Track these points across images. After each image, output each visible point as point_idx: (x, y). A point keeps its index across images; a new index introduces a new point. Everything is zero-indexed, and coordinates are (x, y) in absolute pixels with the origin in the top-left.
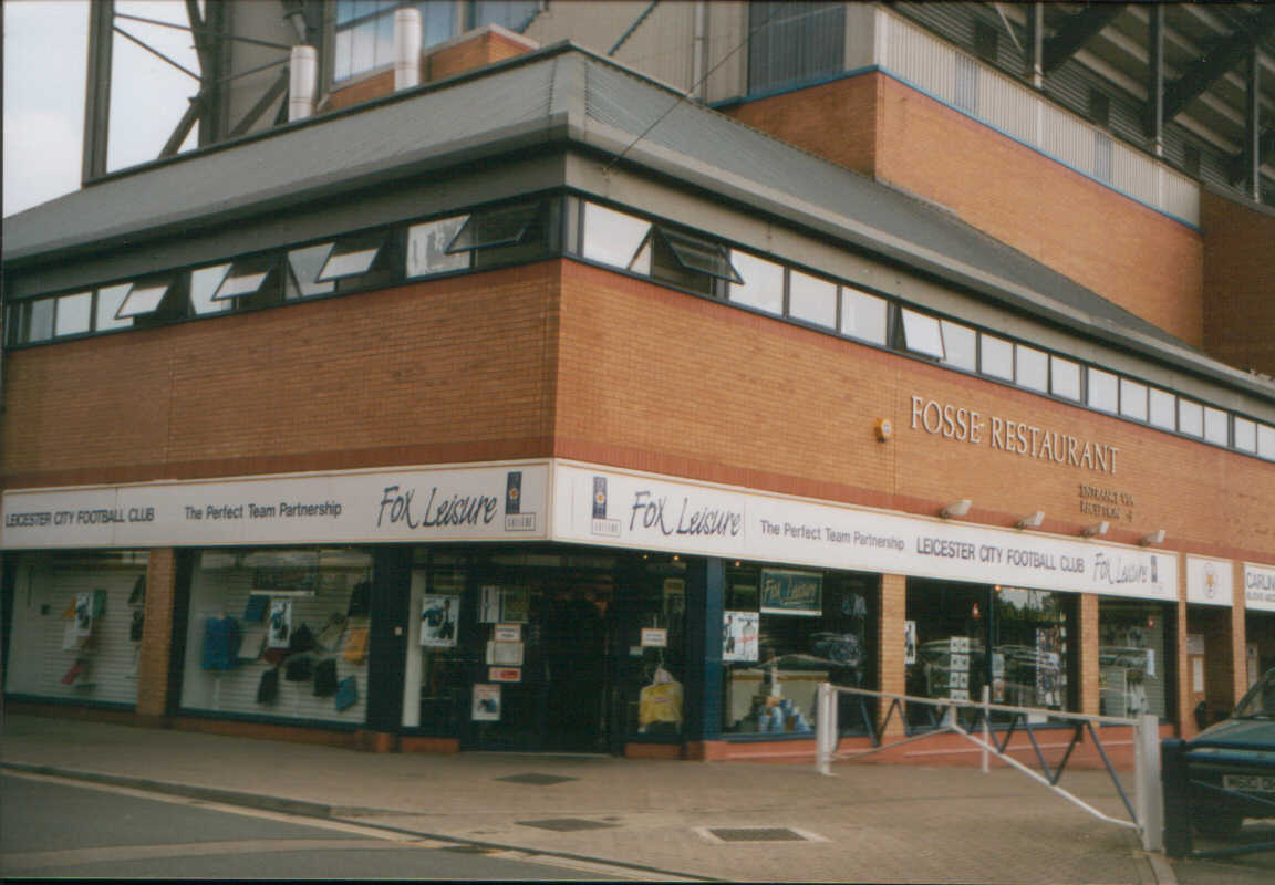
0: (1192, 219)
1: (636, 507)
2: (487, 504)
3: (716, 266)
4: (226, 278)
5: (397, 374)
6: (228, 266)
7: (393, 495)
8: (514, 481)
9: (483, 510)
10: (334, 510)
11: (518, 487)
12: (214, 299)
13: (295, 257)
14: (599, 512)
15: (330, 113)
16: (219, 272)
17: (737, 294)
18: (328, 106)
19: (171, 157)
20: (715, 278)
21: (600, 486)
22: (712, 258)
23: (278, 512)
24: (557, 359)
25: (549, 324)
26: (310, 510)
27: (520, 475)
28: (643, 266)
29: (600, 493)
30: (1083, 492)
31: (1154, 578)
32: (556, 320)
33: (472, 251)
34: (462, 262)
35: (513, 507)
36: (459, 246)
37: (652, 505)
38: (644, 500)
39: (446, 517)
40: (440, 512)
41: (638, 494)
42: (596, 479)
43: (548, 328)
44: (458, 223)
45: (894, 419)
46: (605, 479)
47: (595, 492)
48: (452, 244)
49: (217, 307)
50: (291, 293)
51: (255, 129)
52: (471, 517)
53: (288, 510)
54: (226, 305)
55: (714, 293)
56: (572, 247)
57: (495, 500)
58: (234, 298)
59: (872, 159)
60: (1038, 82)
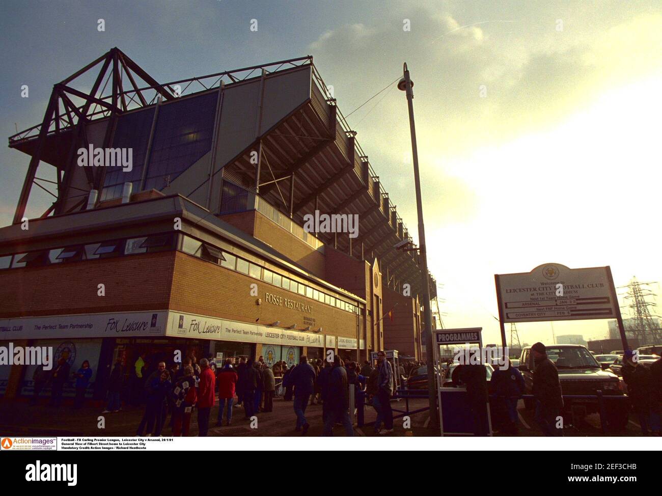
0: (323, 252)
1: (192, 324)
2: (144, 324)
3: (218, 256)
4: (61, 253)
5: (117, 283)
6: (63, 249)
7: (112, 321)
8: (155, 317)
9: (143, 326)
10: (90, 326)
11: (156, 318)
12: (57, 259)
13: (86, 247)
14: (181, 326)
15: (100, 208)
16: (60, 250)
17: (223, 264)
18: (99, 206)
19: (45, 217)
20: (218, 258)
21: (181, 318)
22: (217, 253)
23: (69, 327)
24: (172, 280)
25: (170, 269)
26: (81, 326)
27: (156, 315)
28: (199, 255)
29: (181, 321)
30: (305, 318)
31: (319, 342)
32: (173, 268)
33: (147, 247)
34: (144, 250)
35: (153, 325)
36: (143, 246)
37: (196, 324)
38: (194, 322)
39: (130, 328)
40: (128, 327)
41: (192, 321)
42: (180, 316)
43: (170, 271)
44: (143, 240)
45: (262, 299)
46: (183, 316)
47: (180, 320)
48: (141, 245)
49: (57, 261)
50: (84, 258)
51: (74, 211)
52: (138, 328)
53: (73, 326)
54: (61, 261)
55: (217, 263)
56: (179, 248)
57: (147, 323)
58: (63, 258)
59: (253, 232)
60: (291, 217)
